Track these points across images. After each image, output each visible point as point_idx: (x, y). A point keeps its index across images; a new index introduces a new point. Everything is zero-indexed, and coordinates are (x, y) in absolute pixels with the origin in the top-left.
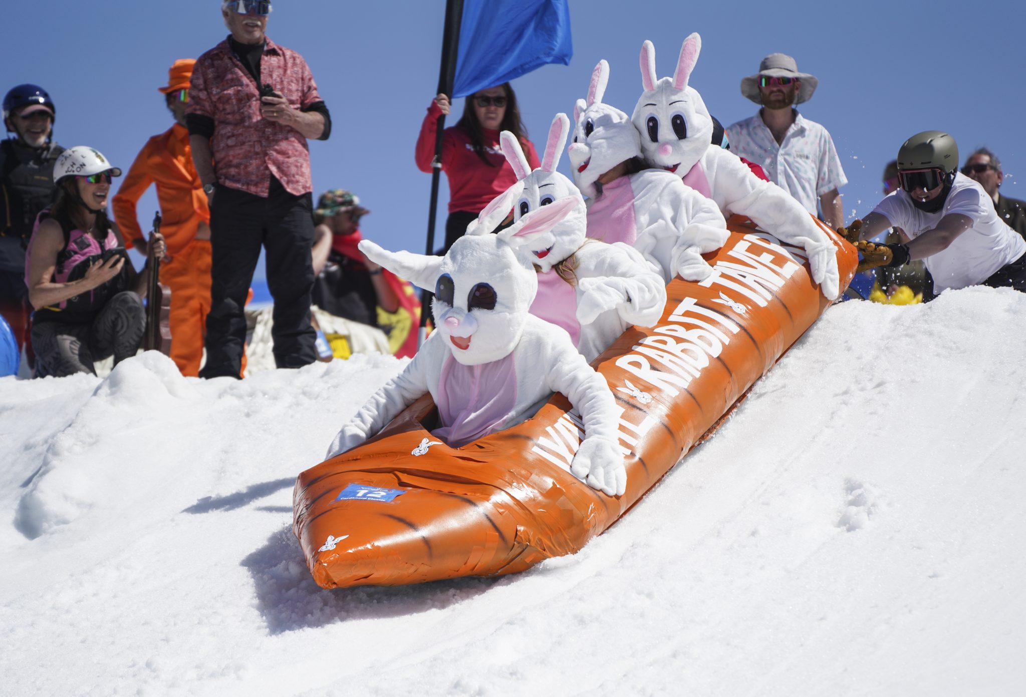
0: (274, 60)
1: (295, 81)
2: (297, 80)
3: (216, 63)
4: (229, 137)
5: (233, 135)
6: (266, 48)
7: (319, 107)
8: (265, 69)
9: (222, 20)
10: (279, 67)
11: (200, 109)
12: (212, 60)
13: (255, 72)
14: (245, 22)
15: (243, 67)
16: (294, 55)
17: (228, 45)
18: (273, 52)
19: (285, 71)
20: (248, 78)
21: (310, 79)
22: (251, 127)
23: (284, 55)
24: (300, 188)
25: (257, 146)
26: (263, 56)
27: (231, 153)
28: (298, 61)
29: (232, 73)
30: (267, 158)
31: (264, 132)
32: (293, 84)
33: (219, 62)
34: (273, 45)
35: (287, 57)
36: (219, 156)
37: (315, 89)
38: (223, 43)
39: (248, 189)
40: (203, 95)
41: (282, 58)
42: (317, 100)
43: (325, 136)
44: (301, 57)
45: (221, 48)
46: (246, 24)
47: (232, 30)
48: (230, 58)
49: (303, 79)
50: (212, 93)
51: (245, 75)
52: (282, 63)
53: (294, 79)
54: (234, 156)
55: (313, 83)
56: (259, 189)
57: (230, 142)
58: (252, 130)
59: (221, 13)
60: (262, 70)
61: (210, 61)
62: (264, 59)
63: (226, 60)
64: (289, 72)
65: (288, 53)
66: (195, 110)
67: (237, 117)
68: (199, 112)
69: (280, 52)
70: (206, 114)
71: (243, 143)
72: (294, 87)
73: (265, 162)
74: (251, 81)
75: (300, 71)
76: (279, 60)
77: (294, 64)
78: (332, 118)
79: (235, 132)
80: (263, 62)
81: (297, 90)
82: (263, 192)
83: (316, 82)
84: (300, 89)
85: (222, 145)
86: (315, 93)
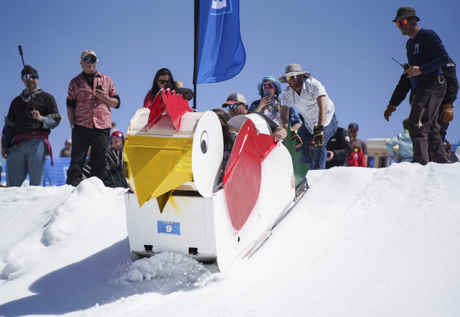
0: (99, 79)
1: (107, 87)
2: (108, 87)
3: (77, 81)
4: (80, 107)
5: (82, 106)
6: (96, 75)
7: (117, 97)
8: (95, 82)
9: (80, 66)
10: (101, 82)
11: (71, 98)
12: (76, 80)
13: (91, 84)
14: (87, 65)
15: (87, 82)
16: (108, 77)
17: (82, 75)
18: (99, 76)
19: (103, 83)
20: (88, 86)
21: (113, 87)
22: (89, 103)
23: (103, 77)
24: (105, 126)
25: (90, 110)
26: (95, 78)
27: (81, 112)
28: (109, 80)
29: (83, 85)
30: (93, 114)
31: (93, 105)
32: (106, 88)
33: (79, 81)
34: (99, 73)
35: (105, 78)
36: (76, 114)
37: (115, 90)
38: (81, 74)
39: (85, 125)
40: (72, 93)
41: (102, 78)
42: (116, 94)
43: (118, 107)
44: (110, 78)
45: (79, 76)
46: (88, 66)
47: (84, 69)
48: (82, 80)
49: (110, 86)
50: (75, 92)
51: (88, 85)
52: (102, 80)
53: (106, 87)
54: (82, 114)
55: (114, 88)
56: (89, 126)
57: (81, 109)
58: (89, 104)
59: (79, 63)
60: (94, 83)
61: (75, 81)
62: (95, 79)
63: (81, 80)
64: (105, 83)
65: (105, 77)
66: (70, 98)
67: (84, 100)
68: (71, 99)
69: (102, 76)
70: (73, 99)
71: (85, 109)
72: (106, 89)
73: (92, 116)
74: (90, 87)
75: (109, 83)
76: (101, 79)
77: (107, 81)
78: (121, 101)
79: (83, 105)
80: (94, 80)
81: (107, 90)
82: (91, 127)
83: (115, 87)
84: (109, 90)
85: (78, 110)
86: (114, 91)
